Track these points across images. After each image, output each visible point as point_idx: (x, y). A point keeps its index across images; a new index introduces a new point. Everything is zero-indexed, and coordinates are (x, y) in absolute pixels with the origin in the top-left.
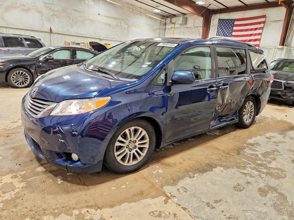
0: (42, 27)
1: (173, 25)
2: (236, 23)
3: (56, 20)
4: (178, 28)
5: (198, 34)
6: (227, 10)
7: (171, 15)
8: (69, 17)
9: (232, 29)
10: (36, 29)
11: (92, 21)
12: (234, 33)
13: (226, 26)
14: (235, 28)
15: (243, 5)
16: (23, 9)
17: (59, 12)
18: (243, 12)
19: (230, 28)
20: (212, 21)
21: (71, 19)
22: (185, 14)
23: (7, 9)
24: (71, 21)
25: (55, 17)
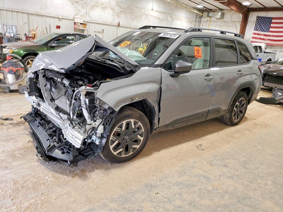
0: (113, 22)
1: (209, 19)
2: (273, 21)
3: (123, 15)
4: (214, 21)
5: (235, 28)
6: (265, 9)
7: (207, 9)
8: (132, 13)
9: (270, 26)
10: (109, 23)
11: (147, 15)
12: (271, 29)
13: (264, 23)
14: (272, 25)
15: (280, 6)
16: (102, 7)
17: (125, 9)
18: (280, 12)
19: (268, 25)
20: (249, 17)
21: (133, 14)
22: (222, 10)
23: (93, 7)
24: (133, 16)
25: (122, 13)
